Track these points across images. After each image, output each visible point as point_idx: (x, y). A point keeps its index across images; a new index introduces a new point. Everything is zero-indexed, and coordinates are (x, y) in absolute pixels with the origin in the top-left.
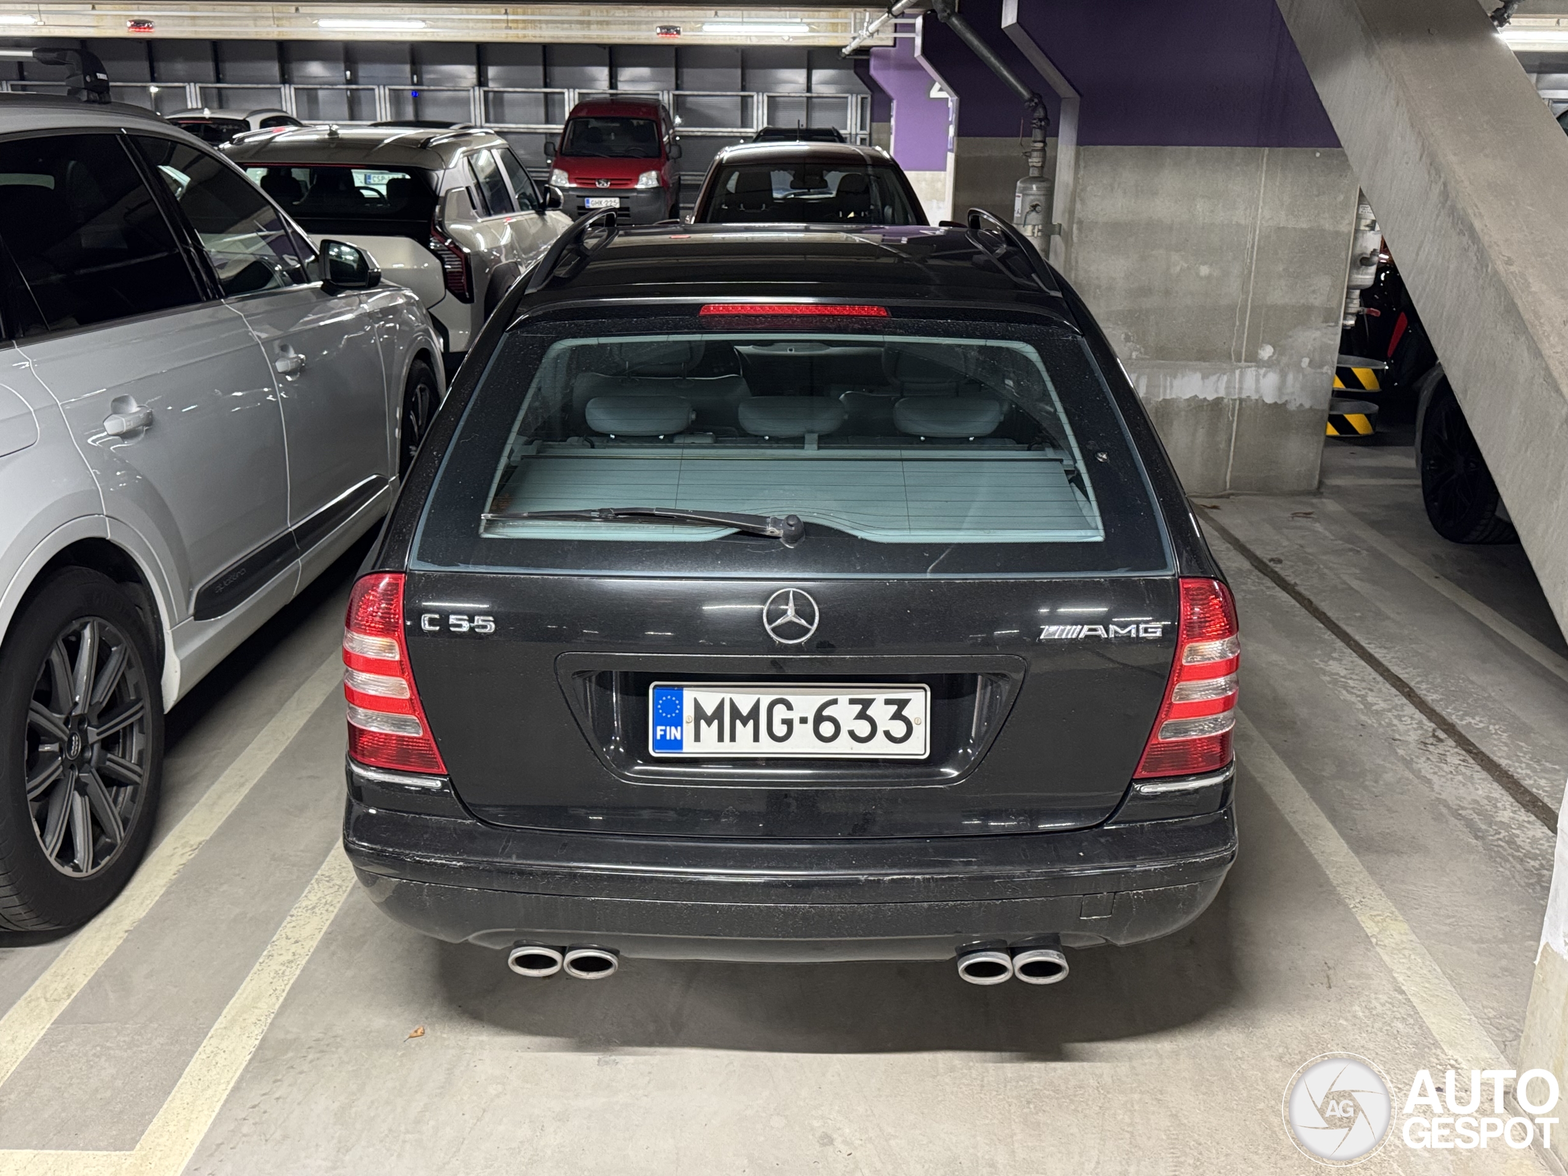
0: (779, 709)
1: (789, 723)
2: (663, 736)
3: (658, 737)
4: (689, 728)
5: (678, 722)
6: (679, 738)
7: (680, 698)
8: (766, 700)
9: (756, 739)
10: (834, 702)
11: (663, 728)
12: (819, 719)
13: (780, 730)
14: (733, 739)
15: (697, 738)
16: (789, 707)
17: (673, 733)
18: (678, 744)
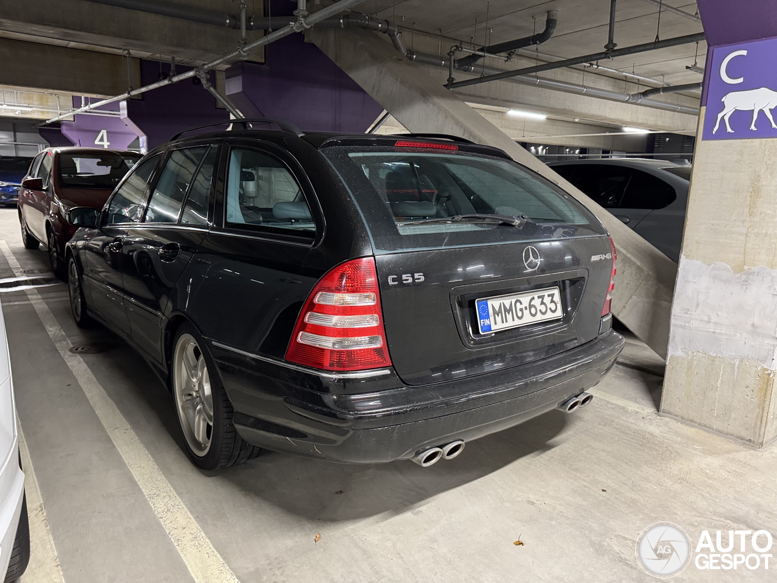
0: (518, 304)
1: (521, 310)
2: (484, 324)
3: (482, 325)
4: (492, 318)
5: (488, 317)
6: (489, 324)
7: (487, 305)
8: (513, 301)
9: (513, 320)
10: (533, 298)
11: (483, 320)
12: (531, 306)
13: (520, 314)
14: (506, 321)
15: (496, 324)
16: (521, 303)
17: (487, 322)
18: (489, 326)
